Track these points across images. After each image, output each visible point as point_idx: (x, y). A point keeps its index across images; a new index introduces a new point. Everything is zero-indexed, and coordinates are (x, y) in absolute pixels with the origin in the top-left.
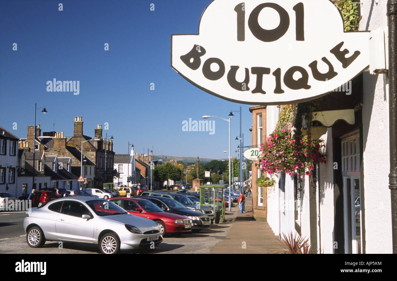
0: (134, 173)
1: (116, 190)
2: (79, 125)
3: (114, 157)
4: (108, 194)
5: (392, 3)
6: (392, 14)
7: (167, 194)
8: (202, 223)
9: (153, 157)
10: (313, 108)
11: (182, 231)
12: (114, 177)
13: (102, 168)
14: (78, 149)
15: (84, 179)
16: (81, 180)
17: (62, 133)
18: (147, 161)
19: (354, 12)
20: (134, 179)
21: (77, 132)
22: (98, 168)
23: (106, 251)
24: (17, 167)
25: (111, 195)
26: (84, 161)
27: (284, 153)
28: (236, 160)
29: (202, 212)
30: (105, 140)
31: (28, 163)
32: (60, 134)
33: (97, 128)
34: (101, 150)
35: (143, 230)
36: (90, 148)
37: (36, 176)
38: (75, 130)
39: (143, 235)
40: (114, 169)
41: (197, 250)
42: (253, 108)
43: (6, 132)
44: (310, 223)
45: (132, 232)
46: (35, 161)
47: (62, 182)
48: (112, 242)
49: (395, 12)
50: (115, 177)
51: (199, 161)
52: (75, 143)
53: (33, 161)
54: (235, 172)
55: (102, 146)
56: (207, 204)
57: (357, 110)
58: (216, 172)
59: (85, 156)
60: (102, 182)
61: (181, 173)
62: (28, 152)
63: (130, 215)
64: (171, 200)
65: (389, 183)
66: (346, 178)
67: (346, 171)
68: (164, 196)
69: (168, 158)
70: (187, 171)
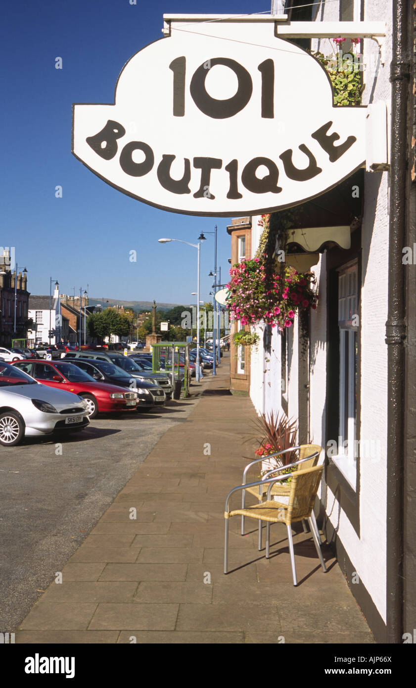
0: (60, 324)
3: (29, 299)
4: (19, 356)
5: (398, 63)
6: (397, 79)
7: (102, 355)
8: (152, 398)
9: (88, 300)
10: (289, 223)
11: (123, 410)
12: (29, 330)
13: (10, 317)
18: (79, 306)
19: (355, 78)
20: (59, 334)
22: (4, 317)
23: (4, 438)
25: (23, 357)
27: (254, 293)
28: (210, 307)
29: (153, 382)
30: (14, 274)
34: (9, 289)
35: (60, 407)
39: (59, 414)
40: (29, 319)
41: (140, 437)
42: (232, 228)
44: (299, 398)
45: (42, 411)
48: (12, 425)
49: (401, 76)
50: (31, 330)
51: (155, 308)
55: (11, 283)
56: (162, 371)
57: (354, 227)
60: (10, 338)
61: (129, 325)
63: (41, 386)
64: (108, 364)
65: (386, 335)
66: (344, 330)
67: (343, 320)
68: (97, 358)
69: (110, 303)
70: (138, 322)
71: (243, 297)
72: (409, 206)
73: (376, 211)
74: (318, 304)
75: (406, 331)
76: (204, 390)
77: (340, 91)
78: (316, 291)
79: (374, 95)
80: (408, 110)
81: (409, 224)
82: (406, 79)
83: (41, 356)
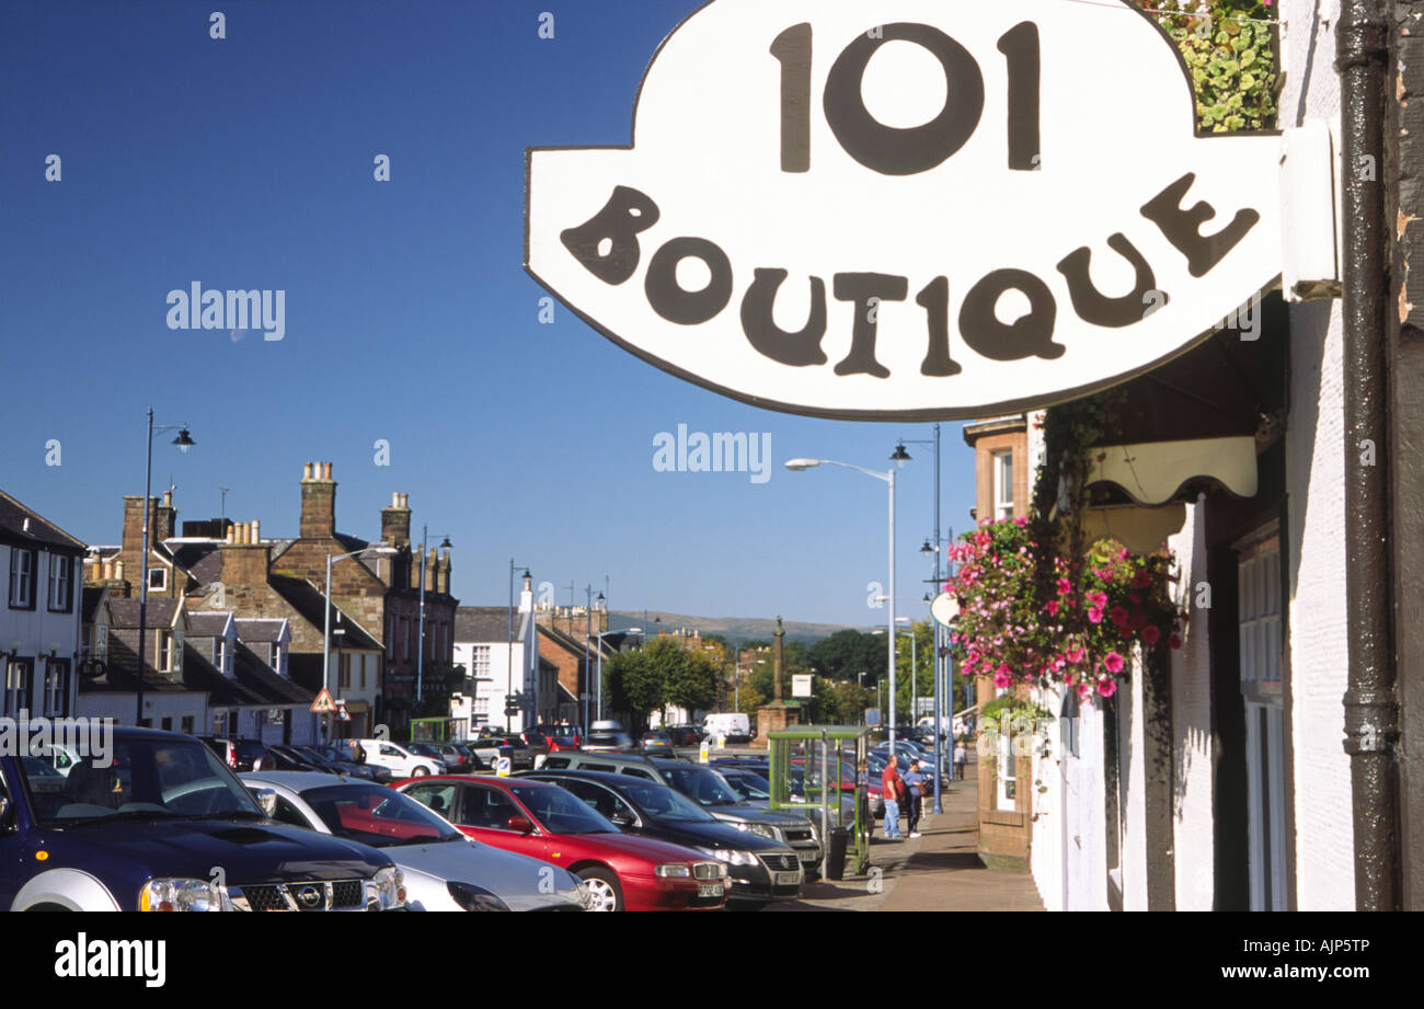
0: (534, 680)
1: (458, 747)
2: (319, 495)
3: (457, 616)
4: (427, 762)
5: (1355, 23)
6: (1353, 64)
7: (639, 762)
8: (766, 876)
9: (609, 618)
10: (1091, 431)
11: (689, 908)
12: (454, 695)
13: (406, 662)
14: (315, 586)
15: (337, 702)
16: (325, 708)
17: (255, 524)
18: (585, 633)
19: (1259, 58)
20: (532, 704)
21: (313, 521)
22: (393, 662)
24: (76, 655)
25: (439, 764)
26: (336, 632)
28: (926, 632)
29: (771, 832)
30: (419, 553)
31: (121, 639)
32: (246, 528)
33: (390, 506)
34: (405, 590)
36: (363, 581)
37: (152, 689)
38: (304, 514)
40: (455, 666)
42: (978, 431)
43: (35, 522)
44: (1148, 883)
46: (147, 632)
47: (252, 712)
49: (1363, 57)
50: (459, 694)
51: (782, 635)
52: (305, 565)
53: (138, 632)
54: (922, 677)
55: (410, 575)
56: (798, 802)
57: (1265, 439)
58: (853, 678)
59: (342, 615)
60: (408, 714)
61: (714, 681)
62: (121, 597)
63: (472, 845)
64: (652, 787)
65: (1345, 730)
66: (1258, 705)
67: (1251, 678)
68: (626, 771)
69: (664, 622)
70: (738, 671)
71: (984, 620)
72: (1396, 388)
73: (1319, 399)
74: (1188, 636)
75: (1399, 719)
76: (912, 854)
77: (1222, 94)
78: (1184, 600)
79: (1308, 101)
80: (1387, 143)
81: (1397, 435)
82: (1379, 63)
83: (485, 763)
